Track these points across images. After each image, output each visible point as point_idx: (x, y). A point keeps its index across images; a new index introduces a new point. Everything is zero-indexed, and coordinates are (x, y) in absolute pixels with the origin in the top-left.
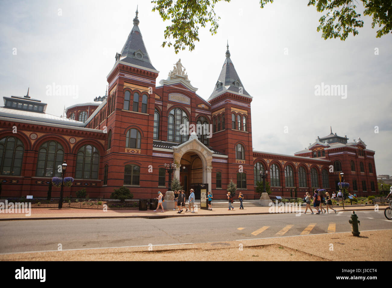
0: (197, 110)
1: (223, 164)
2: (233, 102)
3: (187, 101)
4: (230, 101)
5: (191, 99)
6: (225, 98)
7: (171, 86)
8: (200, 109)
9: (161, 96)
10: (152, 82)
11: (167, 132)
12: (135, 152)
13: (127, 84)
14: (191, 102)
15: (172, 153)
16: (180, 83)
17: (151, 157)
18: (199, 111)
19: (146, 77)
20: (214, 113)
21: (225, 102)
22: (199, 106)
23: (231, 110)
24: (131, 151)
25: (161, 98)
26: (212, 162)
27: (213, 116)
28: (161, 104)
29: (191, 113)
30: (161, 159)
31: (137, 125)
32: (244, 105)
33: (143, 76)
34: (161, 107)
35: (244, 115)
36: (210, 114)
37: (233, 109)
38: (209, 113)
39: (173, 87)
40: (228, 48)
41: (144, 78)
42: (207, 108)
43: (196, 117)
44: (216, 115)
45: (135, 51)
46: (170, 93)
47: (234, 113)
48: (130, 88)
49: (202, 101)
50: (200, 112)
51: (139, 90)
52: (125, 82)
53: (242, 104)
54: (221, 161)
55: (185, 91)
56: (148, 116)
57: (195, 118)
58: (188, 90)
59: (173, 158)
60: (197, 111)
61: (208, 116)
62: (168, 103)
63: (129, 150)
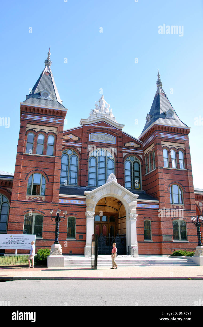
0: (124, 149)
1: (152, 210)
2: (163, 135)
3: (112, 140)
4: (160, 135)
5: (117, 138)
6: (154, 132)
7: (92, 125)
8: (128, 147)
9: (81, 138)
10: (59, 121)
11: (87, 176)
12: (37, 199)
13: (30, 125)
14: (117, 141)
15: (84, 199)
16: (103, 121)
17: (57, 204)
18: (127, 151)
19: (52, 116)
20: (145, 151)
21: (154, 136)
22: (127, 145)
23: (161, 144)
24: (34, 198)
25: (79, 139)
26: (137, 208)
27: (145, 155)
28: (80, 146)
29: (117, 153)
30: (71, 206)
31: (40, 169)
32: (179, 137)
33: (48, 115)
34: (80, 149)
35: (180, 149)
36: (142, 152)
37: (164, 144)
38: (140, 152)
39: (94, 126)
40: (159, 78)
41: (50, 117)
42: (137, 146)
43: (123, 157)
44: (147, 153)
45: (41, 91)
46: (91, 132)
47: (166, 147)
48: (33, 129)
49: (131, 139)
50: (129, 151)
51: (44, 131)
52: (27, 124)
53: (176, 137)
54: (151, 206)
55: (108, 129)
56: (55, 158)
57: (122, 159)
58: (113, 128)
59: (85, 205)
60: (125, 151)
61: (139, 155)
62: (88, 144)
63: (31, 197)
